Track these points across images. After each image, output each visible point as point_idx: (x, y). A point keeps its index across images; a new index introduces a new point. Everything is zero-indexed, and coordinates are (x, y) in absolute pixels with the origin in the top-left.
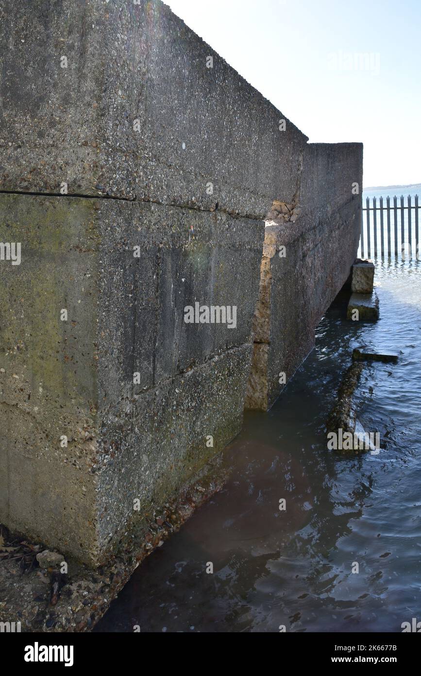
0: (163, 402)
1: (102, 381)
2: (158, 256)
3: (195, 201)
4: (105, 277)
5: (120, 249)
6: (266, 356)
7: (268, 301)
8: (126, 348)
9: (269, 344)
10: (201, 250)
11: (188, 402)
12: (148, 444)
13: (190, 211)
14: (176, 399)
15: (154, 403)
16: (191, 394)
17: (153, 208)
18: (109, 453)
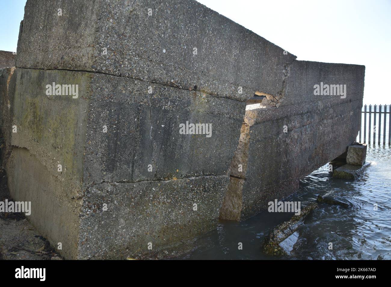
0: (140, 192)
1: (87, 167)
2: (139, 108)
3: (174, 82)
4: (94, 113)
5: (107, 100)
6: (242, 186)
7: (247, 152)
8: (109, 154)
9: (245, 179)
10: (179, 111)
11: (164, 198)
12: (126, 214)
13: (172, 88)
14: (153, 194)
15: (132, 191)
16: (167, 194)
17: (136, 82)
18: (92, 209)
